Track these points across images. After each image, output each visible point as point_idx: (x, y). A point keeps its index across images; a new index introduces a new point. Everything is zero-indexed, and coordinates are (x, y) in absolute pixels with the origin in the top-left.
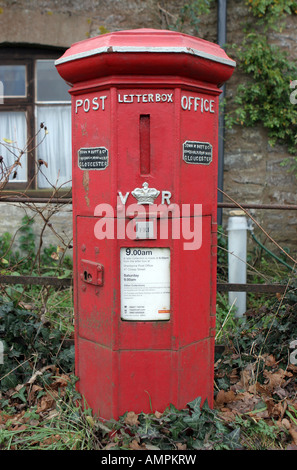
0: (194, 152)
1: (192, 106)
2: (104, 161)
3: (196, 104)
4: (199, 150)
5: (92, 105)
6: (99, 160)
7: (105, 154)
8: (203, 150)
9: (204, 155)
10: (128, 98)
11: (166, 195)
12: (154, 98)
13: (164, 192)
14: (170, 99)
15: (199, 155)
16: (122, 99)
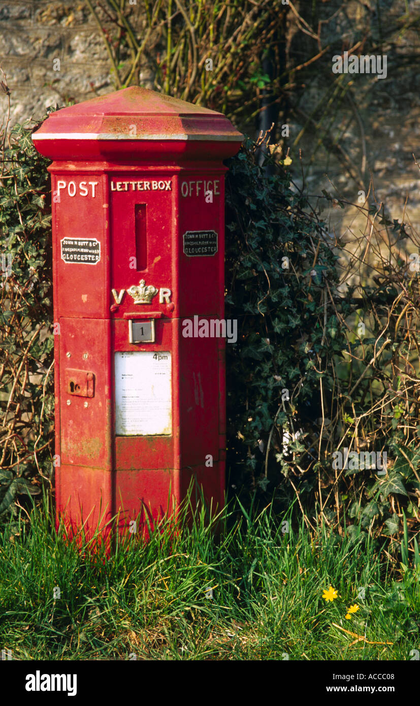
0: (196, 243)
1: (194, 192)
2: (95, 255)
3: (198, 188)
4: (202, 240)
5: (79, 190)
6: (88, 254)
7: (96, 247)
8: (205, 239)
9: (207, 246)
10: (122, 186)
11: (165, 293)
12: (150, 185)
13: (162, 290)
14: (168, 187)
15: (201, 246)
16: (115, 186)
